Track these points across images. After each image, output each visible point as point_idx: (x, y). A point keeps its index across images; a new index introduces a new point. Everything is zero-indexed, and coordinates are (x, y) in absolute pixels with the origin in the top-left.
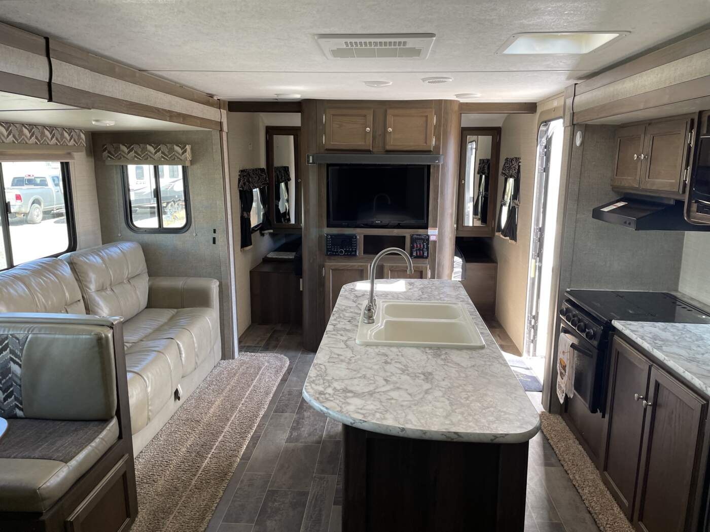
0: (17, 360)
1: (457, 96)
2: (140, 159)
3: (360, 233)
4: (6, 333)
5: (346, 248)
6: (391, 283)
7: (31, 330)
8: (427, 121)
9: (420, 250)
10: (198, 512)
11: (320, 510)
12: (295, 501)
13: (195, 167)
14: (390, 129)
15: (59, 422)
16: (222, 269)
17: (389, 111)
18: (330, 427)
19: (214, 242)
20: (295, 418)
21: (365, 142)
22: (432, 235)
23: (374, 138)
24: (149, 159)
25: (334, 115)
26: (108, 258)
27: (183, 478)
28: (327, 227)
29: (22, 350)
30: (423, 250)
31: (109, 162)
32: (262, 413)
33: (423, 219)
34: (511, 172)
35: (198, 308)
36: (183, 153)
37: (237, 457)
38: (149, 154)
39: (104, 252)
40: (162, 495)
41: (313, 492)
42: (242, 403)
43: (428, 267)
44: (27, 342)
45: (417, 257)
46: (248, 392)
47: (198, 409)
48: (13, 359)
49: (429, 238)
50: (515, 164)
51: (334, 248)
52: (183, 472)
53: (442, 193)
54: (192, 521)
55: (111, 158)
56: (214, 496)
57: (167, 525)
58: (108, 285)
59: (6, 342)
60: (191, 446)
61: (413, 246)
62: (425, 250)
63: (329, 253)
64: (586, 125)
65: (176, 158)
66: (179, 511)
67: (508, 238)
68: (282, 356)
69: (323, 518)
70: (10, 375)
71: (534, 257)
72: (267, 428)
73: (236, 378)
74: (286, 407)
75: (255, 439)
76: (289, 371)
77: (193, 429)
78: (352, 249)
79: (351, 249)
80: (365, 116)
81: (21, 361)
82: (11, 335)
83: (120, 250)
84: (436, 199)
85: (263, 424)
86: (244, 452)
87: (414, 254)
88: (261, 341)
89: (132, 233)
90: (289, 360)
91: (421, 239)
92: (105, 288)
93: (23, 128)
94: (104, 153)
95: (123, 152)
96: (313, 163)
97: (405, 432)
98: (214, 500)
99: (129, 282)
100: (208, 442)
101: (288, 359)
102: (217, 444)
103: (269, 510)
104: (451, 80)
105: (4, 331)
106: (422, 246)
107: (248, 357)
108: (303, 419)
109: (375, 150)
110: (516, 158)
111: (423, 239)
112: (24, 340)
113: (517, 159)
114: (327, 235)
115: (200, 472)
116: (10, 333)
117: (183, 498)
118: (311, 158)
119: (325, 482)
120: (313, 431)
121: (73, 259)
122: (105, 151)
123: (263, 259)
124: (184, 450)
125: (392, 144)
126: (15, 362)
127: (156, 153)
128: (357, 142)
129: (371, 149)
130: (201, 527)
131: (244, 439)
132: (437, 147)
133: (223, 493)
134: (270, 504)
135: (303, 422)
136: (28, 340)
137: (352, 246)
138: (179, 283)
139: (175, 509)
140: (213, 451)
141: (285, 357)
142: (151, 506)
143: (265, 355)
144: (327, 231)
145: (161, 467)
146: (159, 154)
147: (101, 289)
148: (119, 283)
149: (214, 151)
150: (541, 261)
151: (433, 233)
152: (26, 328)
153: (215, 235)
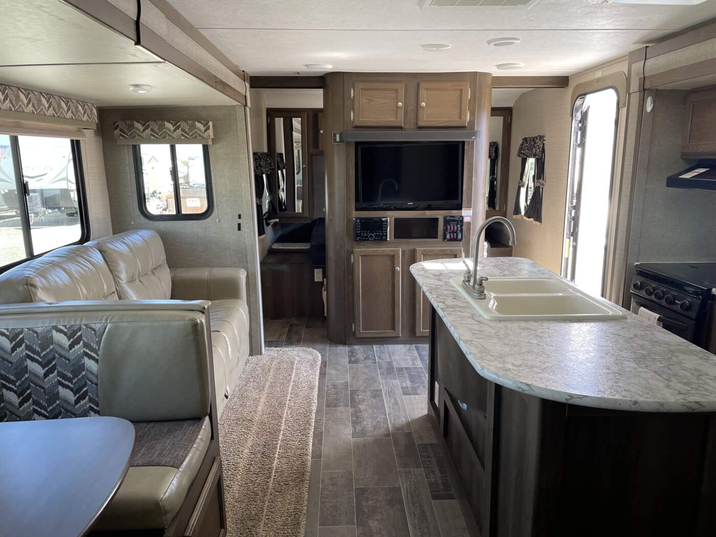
0: (93, 354)
1: (499, 66)
2: (156, 137)
3: (390, 217)
4: (78, 323)
5: (376, 233)
6: (458, 262)
7: (109, 319)
8: (461, 94)
9: (453, 232)
10: (289, 517)
11: (421, 506)
12: (389, 498)
13: (218, 146)
14: (423, 104)
15: (145, 424)
16: (248, 258)
17: (423, 85)
18: (392, 419)
19: (239, 229)
20: (351, 412)
21: (396, 118)
22: (466, 216)
23: (406, 113)
24: (167, 137)
25: (363, 89)
26: (134, 246)
27: (258, 481)
28: (356, 210)
29: (99, 343)
30: (456, 232)
31: (121, 141)
32: (314, 408)
33: (458, 199)
34: (534, 151)
35: (228, 300)
36: (206, 131)
37: (308, 455)
38: (168, 132)
39: (129, 239)
40: (242, 502)
41: (405, 488)
42: (288, 399)
43: (462, 249)
44: (105, 333)
45: (451, 240)
46: (290, 388)
47: (244, 407)
48: (88, 354)
49: (463, 219)
50: (539, 142)
51: (364, 233)
52: (256, 475)
53: (476, 171)
54: (286, 527)
55: (123, 136)
56: (299, 499)
57: (260, 533)
58: (136, 277)
59: (79, 334)
60: (252, 447)
61: (447, 228)
62: (459, 232)
63: (358, 238)
64: (657, 90)
65: (198, 135)
66: (267, 517)
67: (532, 219)
68: (311, 349)
69: (428, 514)
70: (83, 373)
71: (568, 236)
72: (326, 425)
73: (271, 373)
74: (337, 401)
75: (318, 436)
76: (324, 364)
77: (248, 428)
78: (383, 233)
79: (381, 234)
80: (396, 90)
81: (98, 355)
82: (85, 325)
83: (142, 237)
84: (470, 178)
85: (320, 420)
86: (312, 450)
87: (448, 237)
88: (280, 335)
89: (146, 221)
90: (320, 353)
91: (455, 221)
92: (134, 279)
93: (41, 96)
94: (116, 131)
95: (138, 130)
96: (341, 141)
97: (638, 404)
98: (302, 503)
99: (153, 273)
100: (270, 442)
101: (318, 353)
102: (279, 442)
103: (366, 510)
104: (519, 42)
105: (75, 321)
106: (456, 228)
107: (274, 352)
108: (360, 412)
109: (407, 126)
110: (540, 136)
111: (457, 221)
112: (102, 330)
113: (541, 138)
114: (356, 219)
115: (273, 474)
116: (83, 323)
117: (267, 504)
118: (338, 136)
119: (413, 476)
120: (377, 425)
121: (101, 247)
122: (116, 129)
123: (268, 250)
124: (246, 451)
125: (425, 119)
126: (90, 357)
127: (175, 130)
128: (389, 119)
129: (403, 126)
130: (299, 532)
131: (306, 435)
132: (472, 123)
133: (308, 494)
134: (364, 503)
135: (361, 415)
136: (107, 330)
137: (382, 231)
138: (203, 274)
139: (262, 516)
140: (278, 450)
141: (315, 351)
142: (235, 515)
143: (292, 349)
144: (355, 214)
145: (230, 470)
146: (179, 131)
147: (131, 281)
148: (145, 274)
149: (238, 128)
150: (575, 240)
151: (466, 214)
152: (103, 317)
153: (240, 221)
